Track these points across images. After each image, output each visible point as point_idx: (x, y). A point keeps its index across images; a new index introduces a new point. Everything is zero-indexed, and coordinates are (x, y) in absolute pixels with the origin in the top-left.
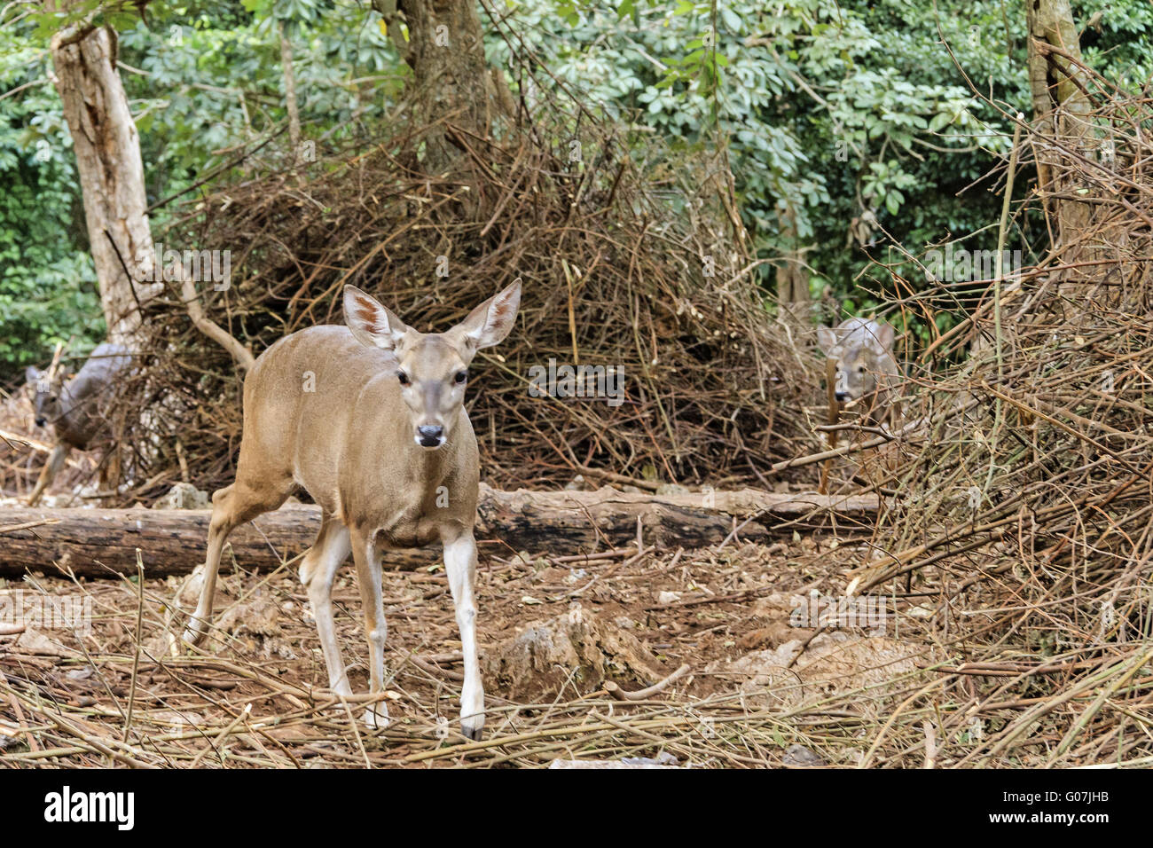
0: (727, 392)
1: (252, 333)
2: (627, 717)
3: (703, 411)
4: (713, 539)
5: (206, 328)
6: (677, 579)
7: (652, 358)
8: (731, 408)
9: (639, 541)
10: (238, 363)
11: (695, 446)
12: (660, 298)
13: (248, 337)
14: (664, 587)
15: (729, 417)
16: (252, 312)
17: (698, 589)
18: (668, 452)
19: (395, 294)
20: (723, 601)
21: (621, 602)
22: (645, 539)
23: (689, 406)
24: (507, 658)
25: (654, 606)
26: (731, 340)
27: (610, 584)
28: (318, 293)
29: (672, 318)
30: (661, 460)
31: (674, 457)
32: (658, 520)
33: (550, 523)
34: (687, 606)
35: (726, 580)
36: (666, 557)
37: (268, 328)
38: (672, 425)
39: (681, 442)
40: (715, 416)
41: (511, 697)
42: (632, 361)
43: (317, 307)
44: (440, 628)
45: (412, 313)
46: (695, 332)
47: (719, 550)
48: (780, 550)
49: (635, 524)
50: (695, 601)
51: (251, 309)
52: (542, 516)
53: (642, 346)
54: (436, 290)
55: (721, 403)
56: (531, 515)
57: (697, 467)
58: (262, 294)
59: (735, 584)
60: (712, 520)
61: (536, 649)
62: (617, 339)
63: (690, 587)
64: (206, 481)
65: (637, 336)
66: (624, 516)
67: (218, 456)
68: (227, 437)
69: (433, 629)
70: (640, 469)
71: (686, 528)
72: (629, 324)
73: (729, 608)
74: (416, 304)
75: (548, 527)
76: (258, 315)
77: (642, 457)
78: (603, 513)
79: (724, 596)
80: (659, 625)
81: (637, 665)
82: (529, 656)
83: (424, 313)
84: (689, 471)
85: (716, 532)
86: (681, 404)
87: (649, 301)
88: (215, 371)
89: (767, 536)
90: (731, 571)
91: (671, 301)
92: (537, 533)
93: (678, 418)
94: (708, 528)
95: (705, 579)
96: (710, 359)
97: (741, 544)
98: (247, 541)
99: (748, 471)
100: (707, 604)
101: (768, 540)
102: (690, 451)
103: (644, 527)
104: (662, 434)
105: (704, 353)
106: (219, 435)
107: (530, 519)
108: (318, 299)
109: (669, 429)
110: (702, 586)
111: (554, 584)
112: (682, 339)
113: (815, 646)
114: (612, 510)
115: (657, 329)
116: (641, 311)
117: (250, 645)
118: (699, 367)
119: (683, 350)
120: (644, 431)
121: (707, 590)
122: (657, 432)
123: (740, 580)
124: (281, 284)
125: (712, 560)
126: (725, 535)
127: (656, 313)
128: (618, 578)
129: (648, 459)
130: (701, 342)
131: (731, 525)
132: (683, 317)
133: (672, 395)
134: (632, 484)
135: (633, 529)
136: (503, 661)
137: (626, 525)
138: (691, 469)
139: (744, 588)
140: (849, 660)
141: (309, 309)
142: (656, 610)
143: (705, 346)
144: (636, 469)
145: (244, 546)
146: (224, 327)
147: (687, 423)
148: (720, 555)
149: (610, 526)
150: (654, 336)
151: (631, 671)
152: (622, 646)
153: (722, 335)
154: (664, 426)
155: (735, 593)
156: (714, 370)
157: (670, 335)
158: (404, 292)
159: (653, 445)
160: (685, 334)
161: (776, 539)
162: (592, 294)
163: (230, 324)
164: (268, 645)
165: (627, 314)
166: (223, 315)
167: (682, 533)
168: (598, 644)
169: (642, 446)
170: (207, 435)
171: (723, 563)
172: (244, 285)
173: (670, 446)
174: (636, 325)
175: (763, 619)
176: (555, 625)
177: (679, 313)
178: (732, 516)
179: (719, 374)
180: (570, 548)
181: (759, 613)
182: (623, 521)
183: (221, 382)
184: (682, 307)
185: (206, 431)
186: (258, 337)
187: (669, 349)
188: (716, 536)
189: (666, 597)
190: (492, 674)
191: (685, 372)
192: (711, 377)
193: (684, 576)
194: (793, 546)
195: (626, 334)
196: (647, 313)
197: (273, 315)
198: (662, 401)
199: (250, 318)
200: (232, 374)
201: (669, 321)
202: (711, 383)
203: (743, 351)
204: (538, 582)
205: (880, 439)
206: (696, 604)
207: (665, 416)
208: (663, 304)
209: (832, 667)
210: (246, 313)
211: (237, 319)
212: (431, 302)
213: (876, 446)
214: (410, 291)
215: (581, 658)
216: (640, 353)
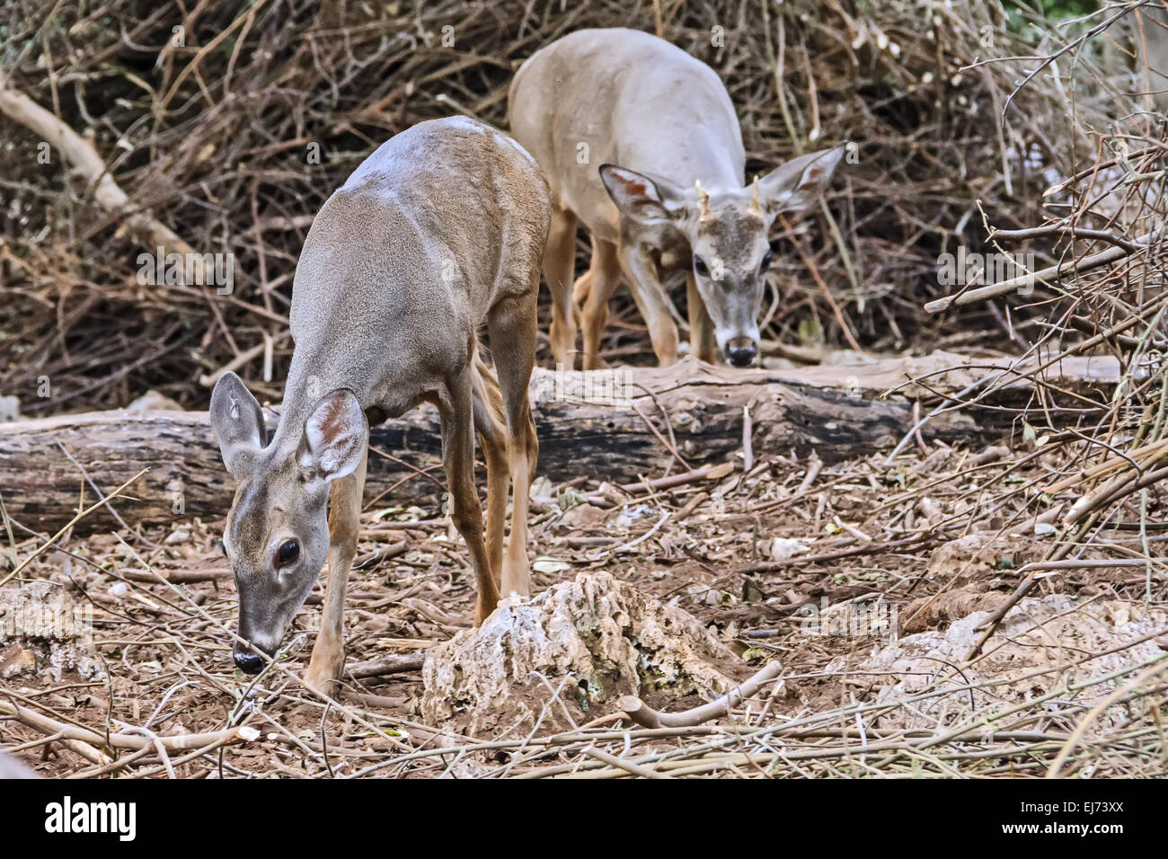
0: (947, 183)
1: (96, 111)
2: (653, 755)
3: (904, 218)
4: (880, 443)
5: (14, 107)
6: (807, 516)
7: (809, 130)
8: (957, 211)
9: (746, 453)
10: (71, 165)
11: (890, 281)
12: (823, 20)
13: (89, 120)
14: (784, 531)
15: (953, 226)
16: (95, 76)
17: (843, 530)
18: (842, 294)
19: (346, 31)
20: (883, 551)
21: (704, 559)
22: (756, 448)
23: (879, 211)
24: (464, 663)
25: (762, 564)
26: (950, 89)
27: (690, 529)
28: (210, 35)
29: (843, 54)
30: (831, 310)
31: (853, 304)
32: (780, 413)
33: (588, 425)
34: (820, 562)
35: (893, 515)
36: (792, 477)
37: (122, 102)
38: (850, 245)
39: (867, 276)
40: (927, 227)
41: (473, 730)
42: (774, 135)
43: (209, 59)
44: (376, 618)
45: (379, 64)
46: (888, 79)
47: (888, 462)
48: (997, 458)
49: (739, 421)
50: (834, 553)
51: (93, 69)
52: (573, 414)
53: (791, 108)
54: (417, 22)
55: (939, 204)
56: (554, 413)
57: (897, 320)
58: (112, 42)
59: (908, 520)
60: (876, 410)
61: (514, 646)
62: (746, 96)
63: (830, 528)
64: (18, 380)
65: (781, 88)
66: (720, 409)
67: (42, 332)
68: (55, 299)
69: (363, 619)
70: (795, 327)
71: (831, 426)
72: (768, 68)
73: (892, 562)
74: (383, 47)
75: (585, 433)
76: (105, 80)
77: (796, 306)
78: (682, 405)
79: (887, 542)
80: (765, 597)
81: (694, 666)
82: (503, 658)
83: (397, 65)
84: (883, 328)
85: (884, 429)
86: (864, 208)
87: (802, 25)
88: (33, 182)
89: (974, 434)
90: (902, 497)
91: (842, 26)
92: (565, 445)
93: (860, 232)
94: (870, 424)
95: (856, 514)
96: (916, 124)
97: (928, 450)
98: (52, 479)
99: (990, 323)
100: (853, 557)
101: (976, 442)
102: (884, 289)
103: (755, 426)
104: (831, 262)
105: (904, 115)
106: (40, 296)
107: (552, 420)
108: (211, 46)
109: (844, 253)
110: (852, 527)
111: (592, 533)
112: (867, 92)
113: (1014, 621)
114: (698, 397)
115: (818, 76)
116: (788, 42)
117: (26, 658)
118: (894, 140)
119: (866, 111)
120: (798, 258)
121: (859, 533)
122: (823, 260)
123: (919, 514)
124: (143, 24)
125: (872, 478)
126: (901, 435)
127: (816, 45)
128: (703, 518)
129: (807, 308)
130: (898, 95)
131: (910, 418)
132: (865, 52)
133: (848, 192)
134: (778, 354)
135: (737, 431)
136: (458, 668)
137: (723, 423)
138: (886, 323)
139: (924, 525)
140: (1070, 643)
141: (193, 66)
142: (763, 571)
143: (905, 100)
144: (786, 327)
145: (46, 487)
146: (45, 103)
147: (875, 242)
148: (886, 470)
149: (695, 426)
150: (813, 88)
151: (686, 677)
152: (668, 634)
153: (936, 80)
154: (835, 248)
155: (906, 535)
156: (924, 143)
157: (842, 85)
158: (360, 28)
159: (814, 284)
160: (869, 82)
161: (993, 439)
162: (700, 18)
163: (55, 99)
164: (57, 656)
165: (763, 51)
166: (44, 82)
167: (824, 434)
168: (627, 632)
169: (794, 286)
170: (23, 297)
171: (890, 484)
172: (79, 28)
173: (845, 284)
174: (780, 69)
175: (945, 579)
176: (549, 602)
177: (857, 44)
178: (912, 400)
179: (933, 152)
180: (626, 468)
181: (936, 569)
182: (718, 417)
183: (44, 202)
184: (863, 33)
185: (17, 290)
186: (106, 120)
187: (841, 109)
188: (884, 436)
189: (783, 547)
190: (440, 693)
191: (872, 149)
192: (918, 157)
193: (820, 510)
194: (1024, 449)
195: (762, 87)
196: (801, 48)
197: (133, 78)
198: (831, 203)
199: (90, 85)
200: (59, 187)
201: (838, 60)
202: (918, 168)
203: (974, 109)
204: (563, 531)
205: (1116, 250)
206: (837, 558)
207: (835, 230)
208: (828, 30)
209: (1039, 656)
210: (83, 77)
211: (67, 90)
212: (408, 45)
213: (1108, 262)
214: (371, 25)
215: (596, 658)
216: (788, 119)
